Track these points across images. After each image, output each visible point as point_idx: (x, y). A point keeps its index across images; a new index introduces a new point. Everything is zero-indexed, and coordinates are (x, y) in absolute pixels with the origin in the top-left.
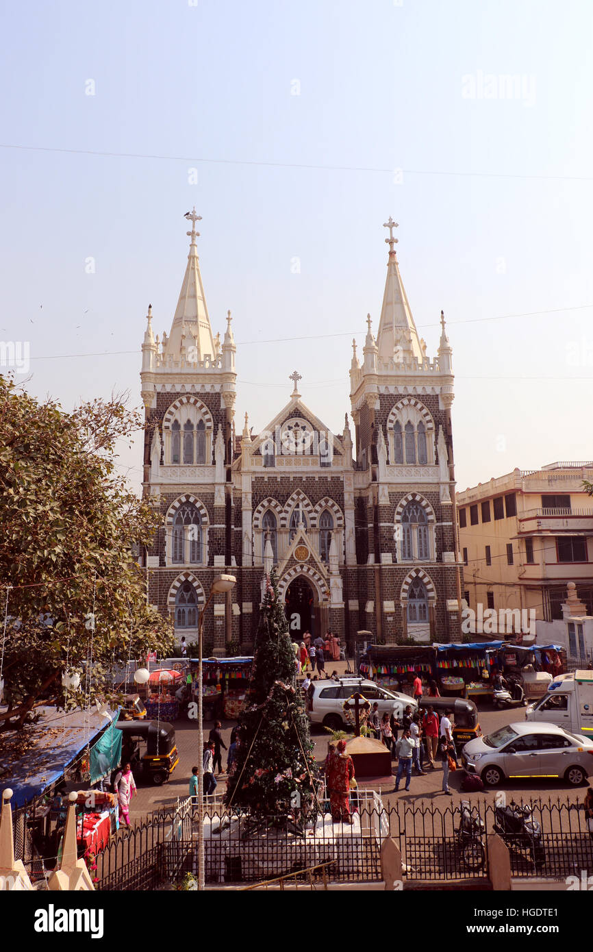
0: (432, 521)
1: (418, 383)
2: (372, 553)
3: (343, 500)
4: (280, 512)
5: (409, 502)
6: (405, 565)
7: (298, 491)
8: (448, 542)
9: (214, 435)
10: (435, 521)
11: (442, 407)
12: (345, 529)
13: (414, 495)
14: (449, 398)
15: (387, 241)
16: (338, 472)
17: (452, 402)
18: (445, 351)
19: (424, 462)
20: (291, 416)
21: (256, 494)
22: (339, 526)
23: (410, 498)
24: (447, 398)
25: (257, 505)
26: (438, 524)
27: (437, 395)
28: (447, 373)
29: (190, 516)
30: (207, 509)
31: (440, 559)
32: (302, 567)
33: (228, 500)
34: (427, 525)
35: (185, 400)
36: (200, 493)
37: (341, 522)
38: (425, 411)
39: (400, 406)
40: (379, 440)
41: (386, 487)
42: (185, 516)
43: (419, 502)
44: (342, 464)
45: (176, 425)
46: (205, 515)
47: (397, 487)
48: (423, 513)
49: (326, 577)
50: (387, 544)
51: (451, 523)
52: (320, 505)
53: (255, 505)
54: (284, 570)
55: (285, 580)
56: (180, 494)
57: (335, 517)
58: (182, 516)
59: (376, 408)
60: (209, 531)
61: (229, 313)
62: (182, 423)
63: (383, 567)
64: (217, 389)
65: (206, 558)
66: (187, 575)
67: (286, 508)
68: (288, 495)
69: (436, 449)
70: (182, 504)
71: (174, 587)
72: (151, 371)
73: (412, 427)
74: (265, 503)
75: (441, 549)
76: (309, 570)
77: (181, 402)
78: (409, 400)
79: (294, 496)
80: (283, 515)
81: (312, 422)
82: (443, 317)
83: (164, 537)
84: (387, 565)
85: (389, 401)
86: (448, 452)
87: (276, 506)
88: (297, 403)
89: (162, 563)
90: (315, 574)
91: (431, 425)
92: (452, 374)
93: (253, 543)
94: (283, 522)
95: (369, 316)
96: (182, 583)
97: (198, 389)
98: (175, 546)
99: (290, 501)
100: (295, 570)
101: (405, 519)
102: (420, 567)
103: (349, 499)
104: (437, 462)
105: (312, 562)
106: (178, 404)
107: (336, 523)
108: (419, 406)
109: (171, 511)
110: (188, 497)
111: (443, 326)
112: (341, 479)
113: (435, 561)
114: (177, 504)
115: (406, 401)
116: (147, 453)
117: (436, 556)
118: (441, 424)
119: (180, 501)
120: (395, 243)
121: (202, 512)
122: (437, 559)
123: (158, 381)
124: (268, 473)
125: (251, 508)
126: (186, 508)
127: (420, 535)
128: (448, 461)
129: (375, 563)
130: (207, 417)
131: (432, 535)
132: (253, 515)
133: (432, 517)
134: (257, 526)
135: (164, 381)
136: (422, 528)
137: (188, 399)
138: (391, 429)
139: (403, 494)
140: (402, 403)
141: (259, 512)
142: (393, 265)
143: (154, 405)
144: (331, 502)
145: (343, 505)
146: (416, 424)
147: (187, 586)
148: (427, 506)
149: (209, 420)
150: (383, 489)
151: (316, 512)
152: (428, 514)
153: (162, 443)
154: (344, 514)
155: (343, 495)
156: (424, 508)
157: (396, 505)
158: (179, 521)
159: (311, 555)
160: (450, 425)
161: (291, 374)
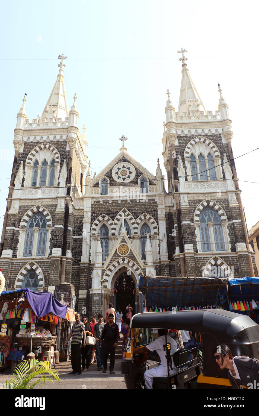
0: (225, 220)
1: (205, 127)
2: (178, 246)
3: (157, 215)
4: (111, 224)
5: (205, 208)
6: (204, 254)
7: (124, 209)
8: (239, 235)
9: (60, 166)
10: (227, 220)
11: (224, 142)
12: (159, 235)
13: (208, 202)
14: (229, 135)
15: (180, 60)
16: (152, 196)
17: (232, 137)
18: (223, 106)
19: (214, 179)
20: (120, 161)
21: (94, 212)
22: (155, 233)
23: (205, 204)
24: (228, 134)
25: (94, 220)
26: (230, 222)
27: (220, 135)
28: (225, 118)
29: (40, 222)
30: (51, 215)
31: (234, 249)
32: (123, 260)
33: (67, 209)
34: (220, 224)
35: (42, 146)
36: (47, 205)
37: (156, 230)
38: (211, 145)
39: (193, 143)
40: (179, 165)
41: (186, 196)
42: (37, 222)
43: (213, 207)
44: (156, 191)
45: (36, 163)
46: (49, 220)
47: (194, 197)
48: (217, 216)
49: (143, 267)
50: (188, 238)
51: (240, 221)
52: (140, 219)
53: (93, 219)
54: (110, 262)
55: (110, 270)
56: (33, 206)
57: (152, 227)
58: (34, 222)
59: (175, 145)
60: (52, 232)
61: (75, 94)
62: (40, 161)
63: (186, 255)
64: (64, 137)
65: (48, 251)
66: (32, 264)
67: (116, 221)
68: (117, 212)
69: (223, 169)
70: (34, 213)
71: (22, 274)
72: (21, 128)
73: (203, 157)
74: (100, 218)
75: (234, 241)
76: (129, 262)
77: (40, 147)
78: (200, 139)
79: (122, 213)
80: (113, 226)
81: (134, 164)
82: (219, 87)
83: (18, 237)
84: (190, 253)
85: (185, 140)
86: (232, 171)
87: (108, 220)
88: (123, 152)
89: (14, 255)
90: (133, 265)
91: (217, 154)
92: (230, 118)
93: (90, 247)
94: (113, 231)
95: (168, 90)
96: (28, 271)
97: (51, 138)
98: (26, 244)
99: (118, 217)
100: (118, 262)
101: (203, 220)
102: (217, 256)
103: (161, 213)
104: (224, 178)
105: (131, 256)
106: (38, 149)
107: (153, 231)
108: (207, 142)
109: (25, 218)
110: (38, 208)
111: (220, 92)
112: (156, 201)
113: (230, 251)
114: (30, 213)
115: (197, 140)
116: (13, 179)
117: (230, 247)
118: (225, 152)
119: (32, 211)
120: (185, 61)
121: (48, 218)
122: (231, 249)
123: (25, 135)
124: (102, 198)
125: (90, 221)
126: (37, 217)
127: (216, 232)
128: (233, 177)
129: (180, 253)
130: (57, 155)
131: (226, 231)
132: (91, 227)
133: (224, 217)
134: (94, 234)
135: (29, 135)
136: (217, 227)
137: (45, 145)
138: (187, 157)
139: (199, 201)
140: (194, 141)
141: (97, 225)
142: (185, 71)
143: (21, 150)
144: (148, 216)
145: (157, 218)
146: (206, 155)
147: (32, 273)
148: (220, 209)
149: (58, 158)
150: (184, 197)
151: (137, 223)
152: (220, 216)
153: (24, 173)
154: (158, 225)
155: (157, 212)
156: (217, 211)
157: (195, 209)
158: (31, 226)
159: (131, 250)
160: (232, 152)
161: (120, 137)
